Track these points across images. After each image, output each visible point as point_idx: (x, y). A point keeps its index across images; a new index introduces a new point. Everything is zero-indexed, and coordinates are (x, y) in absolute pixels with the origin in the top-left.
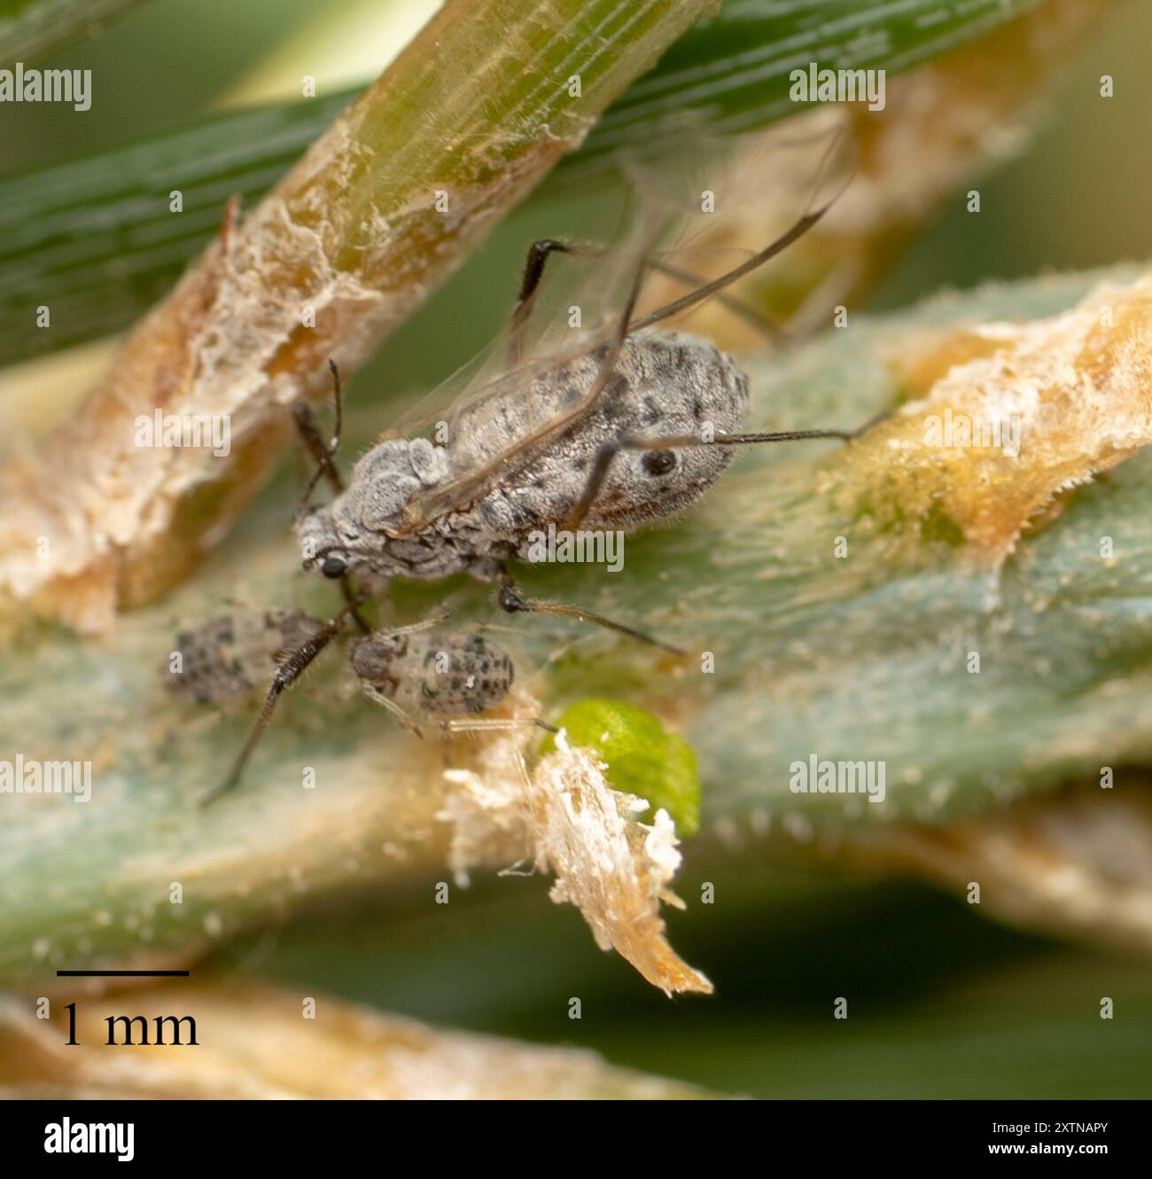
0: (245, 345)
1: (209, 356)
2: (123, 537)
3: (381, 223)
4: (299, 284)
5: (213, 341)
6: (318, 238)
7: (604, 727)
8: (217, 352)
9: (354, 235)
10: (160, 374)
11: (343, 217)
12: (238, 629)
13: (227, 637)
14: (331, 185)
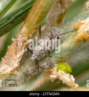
0: (22, 48)
1: (19, 50)
2: (16, 66)
3: (31, 35)
4: (25, 42)
5: (19, 48)
6: (25, 38)
7: (63, 68)
8: (20, 49)
9: (28, 36)
10: (15, 52)
11: (27, 36)
12: (29, 71)
13: (28, 72)
14: (25, 33)
